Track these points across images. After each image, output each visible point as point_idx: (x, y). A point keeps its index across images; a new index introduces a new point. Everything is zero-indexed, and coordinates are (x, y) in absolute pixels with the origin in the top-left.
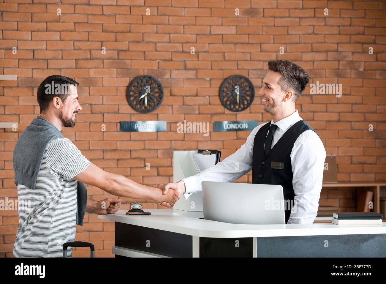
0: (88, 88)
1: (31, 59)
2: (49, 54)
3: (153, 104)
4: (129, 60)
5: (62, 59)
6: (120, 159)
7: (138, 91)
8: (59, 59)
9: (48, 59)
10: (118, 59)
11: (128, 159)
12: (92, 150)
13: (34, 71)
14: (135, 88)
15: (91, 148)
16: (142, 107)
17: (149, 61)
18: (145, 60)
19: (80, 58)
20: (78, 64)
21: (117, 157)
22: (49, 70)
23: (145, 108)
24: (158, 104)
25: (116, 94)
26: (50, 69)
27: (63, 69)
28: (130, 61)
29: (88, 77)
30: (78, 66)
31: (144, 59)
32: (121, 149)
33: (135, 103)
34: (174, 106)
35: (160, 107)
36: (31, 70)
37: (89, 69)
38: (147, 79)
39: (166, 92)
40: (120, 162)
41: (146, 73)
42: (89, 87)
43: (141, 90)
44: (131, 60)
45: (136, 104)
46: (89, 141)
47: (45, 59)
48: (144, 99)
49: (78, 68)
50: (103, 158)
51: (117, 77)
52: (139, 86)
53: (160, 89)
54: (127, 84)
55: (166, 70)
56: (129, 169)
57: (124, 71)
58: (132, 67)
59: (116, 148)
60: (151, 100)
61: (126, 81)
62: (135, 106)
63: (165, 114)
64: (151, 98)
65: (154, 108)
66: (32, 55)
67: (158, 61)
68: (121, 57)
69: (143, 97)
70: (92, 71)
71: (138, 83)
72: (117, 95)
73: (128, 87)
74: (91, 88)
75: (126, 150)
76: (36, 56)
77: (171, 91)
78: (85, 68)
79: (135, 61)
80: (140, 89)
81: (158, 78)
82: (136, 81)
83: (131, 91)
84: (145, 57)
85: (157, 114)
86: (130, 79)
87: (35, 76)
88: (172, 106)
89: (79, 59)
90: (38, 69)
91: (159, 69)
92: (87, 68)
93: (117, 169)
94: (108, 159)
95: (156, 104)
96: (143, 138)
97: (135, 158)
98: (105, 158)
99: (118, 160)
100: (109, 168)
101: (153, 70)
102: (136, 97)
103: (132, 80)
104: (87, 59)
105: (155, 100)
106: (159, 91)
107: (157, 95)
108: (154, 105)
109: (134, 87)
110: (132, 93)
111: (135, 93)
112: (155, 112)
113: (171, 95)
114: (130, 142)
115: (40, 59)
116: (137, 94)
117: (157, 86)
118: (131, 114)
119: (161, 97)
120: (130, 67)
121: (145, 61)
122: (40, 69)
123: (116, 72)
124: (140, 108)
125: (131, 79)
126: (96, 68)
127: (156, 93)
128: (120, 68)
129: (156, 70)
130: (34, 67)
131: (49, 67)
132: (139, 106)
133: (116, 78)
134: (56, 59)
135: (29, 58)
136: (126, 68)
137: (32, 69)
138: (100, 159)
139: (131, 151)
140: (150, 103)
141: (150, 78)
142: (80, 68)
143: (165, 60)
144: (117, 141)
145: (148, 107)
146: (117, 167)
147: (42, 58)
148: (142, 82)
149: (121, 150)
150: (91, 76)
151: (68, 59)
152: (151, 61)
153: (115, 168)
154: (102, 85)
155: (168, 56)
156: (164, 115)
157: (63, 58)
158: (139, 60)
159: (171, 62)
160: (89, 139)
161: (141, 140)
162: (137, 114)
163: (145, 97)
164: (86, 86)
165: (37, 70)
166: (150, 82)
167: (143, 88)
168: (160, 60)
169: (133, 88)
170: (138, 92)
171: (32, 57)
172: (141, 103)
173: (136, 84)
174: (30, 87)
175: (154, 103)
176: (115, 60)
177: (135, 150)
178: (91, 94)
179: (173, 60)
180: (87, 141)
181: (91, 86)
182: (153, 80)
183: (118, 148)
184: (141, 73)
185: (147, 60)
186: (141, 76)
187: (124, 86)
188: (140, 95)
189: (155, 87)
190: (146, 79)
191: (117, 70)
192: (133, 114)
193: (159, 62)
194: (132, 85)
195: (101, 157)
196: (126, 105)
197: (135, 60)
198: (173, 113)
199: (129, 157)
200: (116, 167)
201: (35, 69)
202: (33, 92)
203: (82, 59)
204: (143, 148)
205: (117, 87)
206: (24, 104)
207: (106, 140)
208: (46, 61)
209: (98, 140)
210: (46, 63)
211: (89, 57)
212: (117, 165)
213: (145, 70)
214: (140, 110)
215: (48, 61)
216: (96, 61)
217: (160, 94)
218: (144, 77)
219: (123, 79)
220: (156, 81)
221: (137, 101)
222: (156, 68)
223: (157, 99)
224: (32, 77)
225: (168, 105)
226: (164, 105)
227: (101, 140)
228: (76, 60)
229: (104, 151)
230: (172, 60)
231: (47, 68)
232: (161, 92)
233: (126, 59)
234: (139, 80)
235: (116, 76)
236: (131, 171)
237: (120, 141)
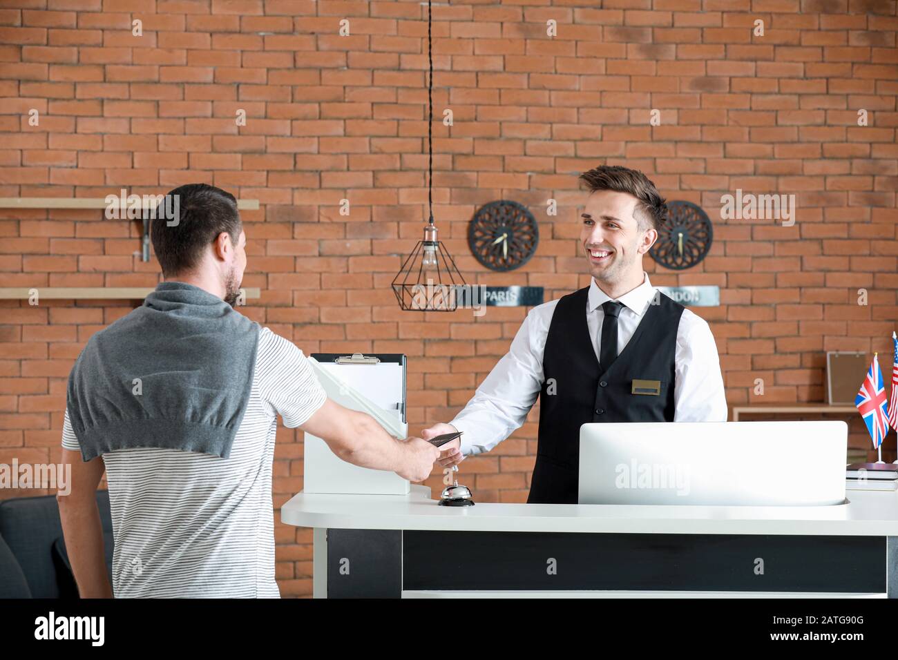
0: (396, 224)
1: (291, 171)
2: (324, 162)
3: (518, 254)
4: (473, 171)
5: (348, 170)
6: (457, 357)
7: (490, 230)
8: (342, 171)
9: (321, 171)
10: (453, 170)
11: (470, 357)
12: (403, 340)
13: (296, 193)
14: (485, 224)
15: (401, 336)
16: (498, 261)
17: (511, 175)
18: (504, 171)
19: (382, 168)
20: (377, 179)
21: (450, 354)
22: (323, 191)
23: (505, 261)
24: (528, 255)
25: (448, 236)
26: (326, 188)
27: (349, 188)
28: (475, 174)
29: (396, 204)
30: (378, 184)
31: (501, 169)
32: (459, 338)
33: (484, 252)
34: (558, 259)
35: (532, 261)
36: (289, 191)
37: (398, 188)
38: (508, 207)
39: (543, 232)
40: (456, 363)
41: (506, 196)
42: (398, 223)
43: (496, 229)
44: (478, 172)
45: (487, 255)
46: (398, 323)
47: (317, 171)
48: (501, 244)
49: (378, 188)
50: (424, 356)
51: (450, 204)
52: (492, 220)
53: (531, 227)
54: (469, 218)
55: (544, 190)
56: (473, 375)
57: (463, 192)
58: (480, 186)
59: (447, 337)
60: (515, 247)
61: (468, 211)
62: (484, 259)
63: (542, 272)
64: (514, 243)
65: (520, 262)
66: (293, 162)
67: (529, 174)
68: (458, 167)
69: (499, 240)
70: (403, 193)
71: (490, 215)
72: (450, 238)
73: (471, 222)
74: (402, 224)
75: (467, 341)
76: (298, 166)
77: (553, 230)
78: (390, 188)
79: (486, 174)
80: (495, 226)
81: (528, 207)
82: (487, 210)
83: (477, 230)
84: (504, 166)
85: (527, 274)
86: (475, 208)
87: (297, 202)
88: (555, 257)
89: (380, 171)
90: (302, 188)
91: (532, 190)
92: (394, 187)
93: (450, 375)
94: (434, 357)
95: (524, 254)
96: (500, 319)
97: (484, 356)
98: (427, 355)
99: (452, 359)
100: (436, 373)
101: (520, 190)
102: (486, 242)
103: (480, 210)
104: (395, 171)
105: (523, 246)
106: (531, 230)
107: (526, 237)
108: (521, 256)
109: (483, 221)
110: (478, 234)
111: (485, 234)
112: (523, 269)
113: (553, 238)
114: (475, 326)
115: (307, 171)
116: (489, 235)
117: (526, 220)
118: (477, 273)
119: (533, 242)
120: (475, 185)
121: (505, 174)
122: (307, 189)
123: (448, 195)
124: (494, 261)
125: (478, 207)
126: (411, 187)
127: (524, 233)
128: (456, 187)
129: (524, 191)
130: (295, 186)
131: (324, 185)
132: (491, 259)
133: (448, 206)
134: (337, 171)
135: (287, 168)
136: (469, 188)
137: (293, 189)
138: (419, 357)
139: (476, 342)
140: (514, 254)
141: (513, 205)
142: (382, 188)
143: (542, 173)
144: (451, 323)
145: (510, 260)
146: (451, 372)
147: (310, 168)
148: (498, 212)
149: (457, 340)
150: (402, 202)
151: (358, 171)
152: (516, 174)
153: (446, 373)
154: (422, 219)
155: (549, 164)
156: (539, 275)
157: (351, 168)
158: (493, 172)
159: (554, 177)
160: (396, 320)
161: (496, 323)
162: (488, 273)
163: (503, 241)
164: (392, 221)
165: (301, 191)
166: (514, 213)
167: (499, 224)
168: (533, 172)
169: (480, 224)
170: (490, 233)
171: (292, 167)
172: (497, 252)
173: (487, 217)
174: (289, 222)
175: (521, 252)
176: (447, 173)
177: (485, 341)
178: (401, 236)
179: (558, 171)
180: (393, 322)
181: (402, 221)
182: (519, 208)
183: (453, 337)
184: (497, 196)
185: (508, 172)
186: (498, 202)
187: (466, 221)
188: (494, 238)
189: (522, 223)
190: (506, 208)
191: (451, 191)
192: (482, 273)
193: (530, 177)
194: (479, 218)
195: (421, 354)
196: (467, 256)
197: (485, 171)
198: (556, 272)
199: (473, 354)
200: (448, 371)
201: (297, 188)
202: (293, 232)
203: (385, 171)
204: (499, 336)
205: (451, 222)
206: (277, 253)
207: (429, 322)
208: (318, 174)
209: (415, 322)
210: (318, 177)
211: (398, 166)
212: (451, 367)
213: (505, 192)
214: (494, 265)
215: (323, 174)
216: (412, 174)
217: (533, 235)
218: (502, 203)
219: (463, 207)
220: (524, 212)
221: (488, 249)
222: (524, 187)
223: (526, 245)
224: (292, 204)
225: (548, 257)
226: (540, 257)
227: (420, 322)
228: (373, 171)
229: (425, 342)
230: (555, 172)
231: (320, 187)
232: (534, 232)
233: (470, 171)
234: (492, 208)
235: (448, 202)
236: (476, 378)
237: (456, 323)
